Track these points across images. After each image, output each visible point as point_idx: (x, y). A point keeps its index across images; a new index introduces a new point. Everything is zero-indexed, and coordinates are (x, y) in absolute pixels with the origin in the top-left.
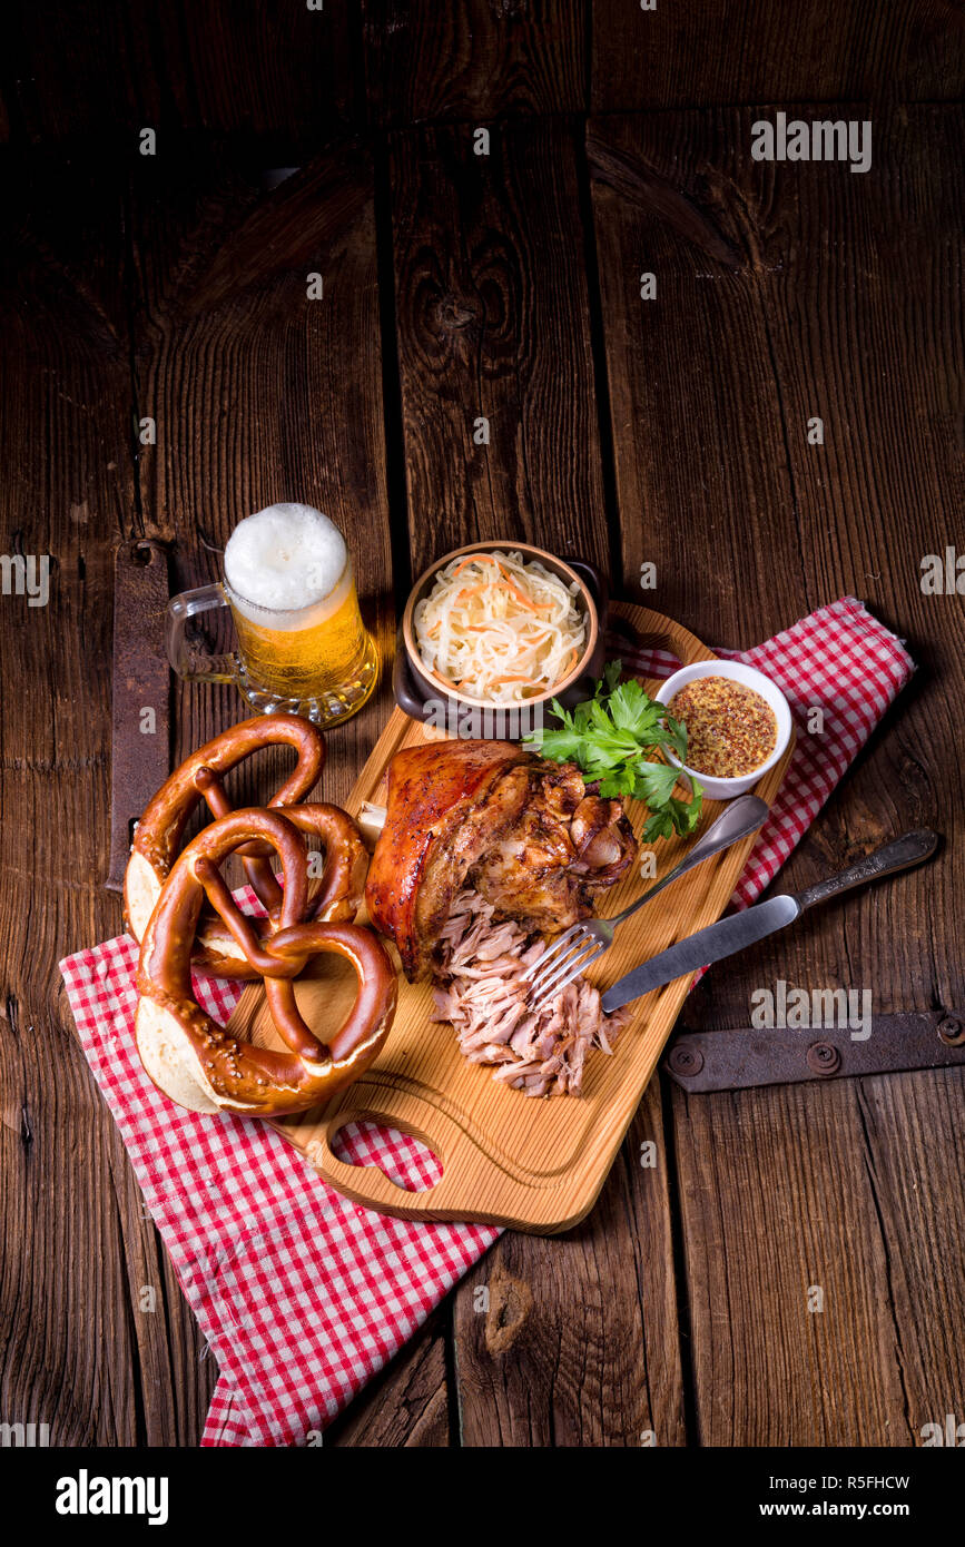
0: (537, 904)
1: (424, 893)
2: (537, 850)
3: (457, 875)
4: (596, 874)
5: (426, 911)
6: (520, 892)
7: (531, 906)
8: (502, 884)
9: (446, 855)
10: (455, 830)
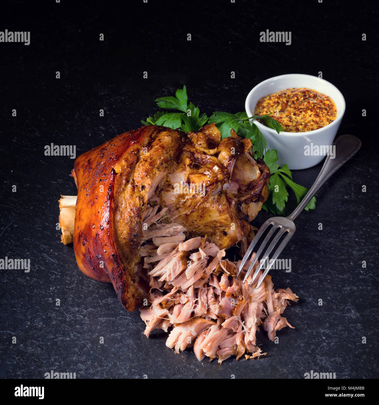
0: (208, 219)
1: (118, 217)
2: (197, 175)
3: (141, 198)
4: (245, 191)
5: (124, 231)
6: (192, 212)
7: (203, 222)
8: (177, 209)
9: (129, 186)
10: (132, 166)
